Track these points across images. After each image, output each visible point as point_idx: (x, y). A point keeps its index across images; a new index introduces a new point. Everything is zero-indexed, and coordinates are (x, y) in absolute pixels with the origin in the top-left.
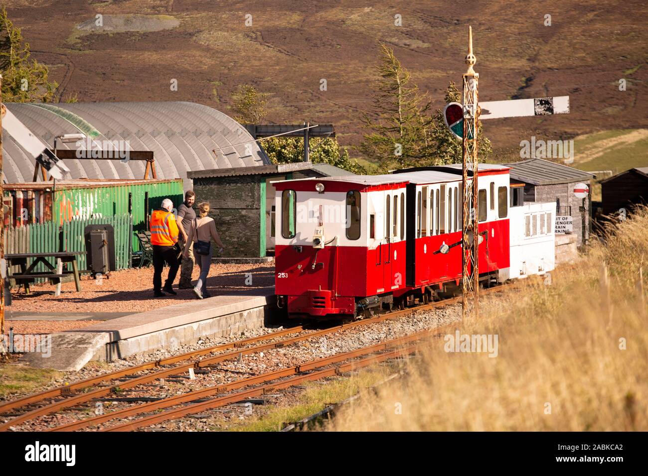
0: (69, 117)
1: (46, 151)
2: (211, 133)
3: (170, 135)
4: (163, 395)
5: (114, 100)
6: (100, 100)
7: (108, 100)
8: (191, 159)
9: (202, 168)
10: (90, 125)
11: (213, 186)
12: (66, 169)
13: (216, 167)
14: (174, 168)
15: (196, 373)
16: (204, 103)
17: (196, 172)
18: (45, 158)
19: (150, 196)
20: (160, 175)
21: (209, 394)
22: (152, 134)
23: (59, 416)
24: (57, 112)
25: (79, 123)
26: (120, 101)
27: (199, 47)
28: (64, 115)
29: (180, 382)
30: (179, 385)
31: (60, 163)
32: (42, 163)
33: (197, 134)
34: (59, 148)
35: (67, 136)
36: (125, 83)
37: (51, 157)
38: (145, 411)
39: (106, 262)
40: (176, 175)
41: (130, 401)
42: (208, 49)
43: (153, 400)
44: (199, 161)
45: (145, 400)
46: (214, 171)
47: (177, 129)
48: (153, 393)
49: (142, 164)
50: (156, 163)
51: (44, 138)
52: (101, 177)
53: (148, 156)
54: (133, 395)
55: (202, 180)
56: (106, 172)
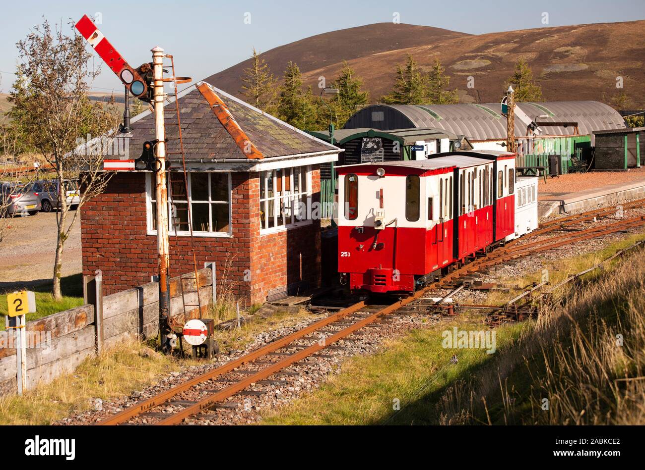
0: (541, 108)
1: (532, 123)
2: (603, 114)
3: (585, 115)
4: (583, 228)
5: (560, 100)
6: (554, 101)
7: (557, 101)
8: (594, 126)
9: (599, 130)
10: (550, 111)
11: (604, 138)
12: (541, 130)
13: (605, 129)
14: (586, 130)
15: (597, 219)
16: (599, 101)
17: (596, 132)
18: (532, 125)
19: (576, 142)
20: (581, 133)
21: (603, 228)
22: (577, 115)
23: (539, 237)
24: (536, 106)
25: (545, 110)
26: (562, 101)
27: (597, 77)
28: (539, 107)
29: (590, 223)
30: (590, 224)
31: (538, 128)
32: (531, 128)
33: (597, 115)
34: (537, 122)
35: (541, 116)
36: (565, 93)
37: (535, 125)
38: (575, 235)
39: (557, 171)
40: (587, 133)
41: (569, 231)
42: (600, 78)
43: (578, 231)
44: (597, 127)
45: (575, 230)
46: (604, 131)
47: (588, 113)
48: (578, 228)
49: (572, 128)
50: (578, 128)
51: (531, 117)
52: (555, 134)
53: (575, 125)
54: (570, 228)
55: (599, 135)
56: (558, 132)
